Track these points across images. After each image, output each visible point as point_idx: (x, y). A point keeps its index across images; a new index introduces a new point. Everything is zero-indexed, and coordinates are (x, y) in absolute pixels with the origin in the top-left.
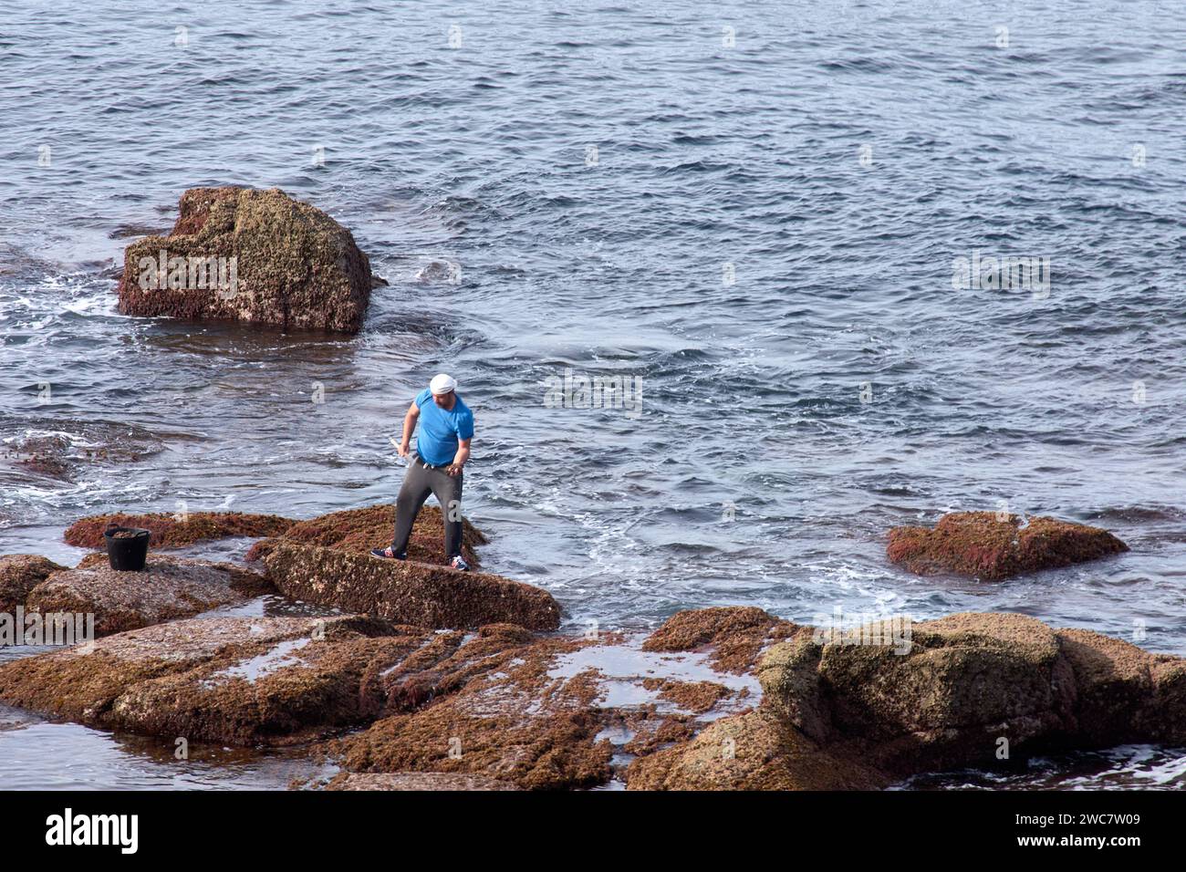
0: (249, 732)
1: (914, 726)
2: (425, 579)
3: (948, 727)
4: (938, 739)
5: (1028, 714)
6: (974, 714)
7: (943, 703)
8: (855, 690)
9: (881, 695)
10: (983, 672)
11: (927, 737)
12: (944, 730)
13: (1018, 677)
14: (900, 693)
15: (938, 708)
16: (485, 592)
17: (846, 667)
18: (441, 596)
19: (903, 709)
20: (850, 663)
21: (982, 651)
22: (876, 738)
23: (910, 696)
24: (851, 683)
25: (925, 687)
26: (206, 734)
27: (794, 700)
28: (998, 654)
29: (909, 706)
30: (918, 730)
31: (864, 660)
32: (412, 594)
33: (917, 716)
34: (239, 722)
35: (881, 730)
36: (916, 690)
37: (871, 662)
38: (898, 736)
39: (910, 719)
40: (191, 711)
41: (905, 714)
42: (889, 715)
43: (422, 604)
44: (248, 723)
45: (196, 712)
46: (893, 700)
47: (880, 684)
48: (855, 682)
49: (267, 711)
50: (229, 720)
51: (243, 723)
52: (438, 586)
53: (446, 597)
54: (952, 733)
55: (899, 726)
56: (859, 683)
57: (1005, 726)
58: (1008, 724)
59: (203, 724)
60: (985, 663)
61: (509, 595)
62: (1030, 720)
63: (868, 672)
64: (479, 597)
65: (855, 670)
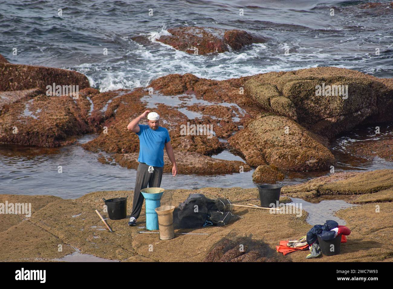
0: (52, 140)
1: (326, 116)
2: (37, 72)
3: (341, 115)
4: (338, 120)
5: (366, 107)
6: (350, 109)
7: (340, 106)
8: (302, 103)
9: (313, 105)
10: (354, 91)
11: (333, 120)
12: (340, 116)
13: (365, 92)
14: (321, 103)
15: (338, 108)
16: (61, 76)
17: (299, 94)
18: (44, 78)
19: (322, 109)
20: (300, 92)
21: (353, 83)
22: (310, 122)
23: (326, 104)
24: (300, 101)
25: (332, 100)
26: (32, 142)
27: (294, 109)
28: (358, 84)
29: (325, 108)
30: (328, 117)
31: (306, 90)
32: (31, 78)
33: (328, 112)
34: (48, 136)
35: (312, 119)
36: (329, 101)
37: (309, 91)
38: (319, 121)
39: (324, 113)
40: (26, 133)
41: (322, 112)
42: (315, 112)
43: (36, 82)
44: (51, 136)
45: (28, 133)
46: (318, 106)
47: (313, 100)
48: (302, 100)
49: (57, 131)
50: (42, 136)
51: (50, 136)
52: (42, 74)
53: (46, 79)
54: (342, 118)
55: (319, 116)
56: (303, 100)
57: (359, 113)
58: (361, 112)
59: (31, 138)
60: (355, 87)
61: (71, 76)
62: (367, 109)
63: (308, 95)
64: (59, 78)
65: (302, 95)
